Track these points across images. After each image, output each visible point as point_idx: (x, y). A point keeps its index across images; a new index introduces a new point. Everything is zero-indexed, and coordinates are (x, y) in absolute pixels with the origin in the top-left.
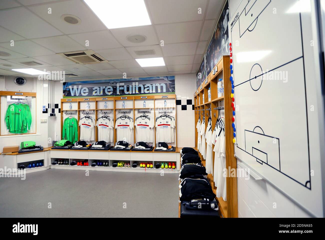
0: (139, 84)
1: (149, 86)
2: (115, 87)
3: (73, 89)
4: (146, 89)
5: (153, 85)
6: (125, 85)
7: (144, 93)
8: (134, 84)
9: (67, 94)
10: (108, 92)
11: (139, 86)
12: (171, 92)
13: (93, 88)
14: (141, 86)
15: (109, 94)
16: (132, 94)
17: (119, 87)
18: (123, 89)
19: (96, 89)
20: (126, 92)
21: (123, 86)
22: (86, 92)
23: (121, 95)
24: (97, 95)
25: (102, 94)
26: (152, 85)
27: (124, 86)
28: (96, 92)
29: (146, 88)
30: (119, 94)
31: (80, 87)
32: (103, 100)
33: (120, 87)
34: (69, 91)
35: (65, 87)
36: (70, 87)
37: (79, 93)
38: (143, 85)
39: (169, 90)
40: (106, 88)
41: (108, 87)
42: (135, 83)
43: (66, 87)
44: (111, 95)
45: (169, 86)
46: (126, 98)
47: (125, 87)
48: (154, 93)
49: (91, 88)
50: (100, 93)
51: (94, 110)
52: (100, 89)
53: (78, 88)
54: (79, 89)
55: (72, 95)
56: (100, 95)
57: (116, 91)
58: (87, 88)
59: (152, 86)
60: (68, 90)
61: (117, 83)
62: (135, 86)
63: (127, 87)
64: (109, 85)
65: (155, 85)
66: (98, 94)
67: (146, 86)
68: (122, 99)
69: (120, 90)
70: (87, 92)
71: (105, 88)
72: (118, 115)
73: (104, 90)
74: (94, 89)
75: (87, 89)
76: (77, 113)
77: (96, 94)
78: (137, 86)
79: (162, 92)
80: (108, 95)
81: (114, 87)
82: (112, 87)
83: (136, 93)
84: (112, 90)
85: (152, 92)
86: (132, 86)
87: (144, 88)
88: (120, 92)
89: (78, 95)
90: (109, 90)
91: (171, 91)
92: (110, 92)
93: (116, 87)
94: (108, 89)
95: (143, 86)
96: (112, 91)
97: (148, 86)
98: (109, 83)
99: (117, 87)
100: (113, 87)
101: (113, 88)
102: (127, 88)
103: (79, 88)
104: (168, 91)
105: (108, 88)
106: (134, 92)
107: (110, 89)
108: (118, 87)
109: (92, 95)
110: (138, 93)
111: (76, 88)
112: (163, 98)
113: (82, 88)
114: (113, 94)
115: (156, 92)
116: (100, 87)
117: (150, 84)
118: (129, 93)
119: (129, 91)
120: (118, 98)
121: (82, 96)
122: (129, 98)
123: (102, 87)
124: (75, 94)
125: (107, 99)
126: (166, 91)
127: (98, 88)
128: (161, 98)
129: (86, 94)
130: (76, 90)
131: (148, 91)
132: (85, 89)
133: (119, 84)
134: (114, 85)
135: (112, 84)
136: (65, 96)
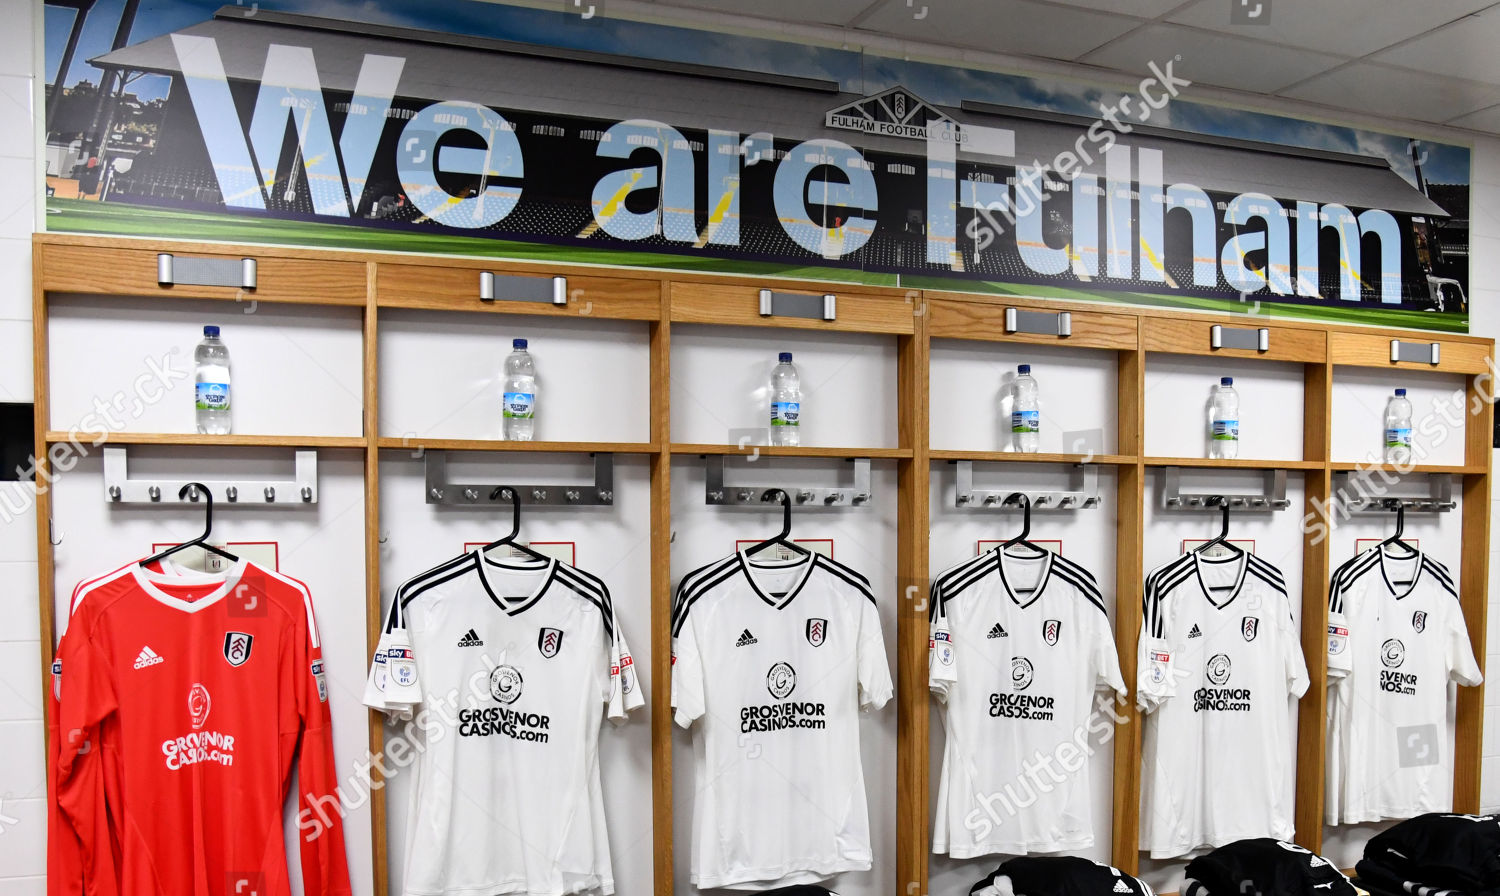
0: (1171, 171)
1: (1263, 211)
2: (910, 170)
3: (245, 94)
4: (1238, 247)
5: (1297, 214)
7: (1225, 292)
8: (1117, 160)
9: (123, 165)
10: (815, 212)
11: (1172, 204)
12: (1437, 307)
13: (604, 125)
14: (1188, 204)
15: (832, 243)
16: (1101, 283)
17: (952, 175)
20: (1036, 256)
21: (1002, 173)
22: (486, 171)
23: (972, 275)
24: (655, 245)
25: (734, 240)
26: (1292, 205)
27: (1012, 172)
28: (642, 201)
29: (1241, 230)
30: (954, 261)
31: (379, 76)
32: (780, 321)
33: (965, 169)
34: (177, 113)
36: (200, 59)
37: (358, 183)
38: (1216, 197)
39: (1426, 290)
40: (788, 156)
42: (1135, 158)
43: (119, 44)
44: (847, 262)
45: (1423, 246)
46: (1066, 324)
48: (1311, 301)
49: (574, 124)
50: (701, 223)
52: (701, 161)
53: (348, 97)
54: (354, 109)
56: (699, 243)
57: (914, 214)
58: (507, 114)
59: (1293, 222)
61: (924, 116)
62: (1135, 187)
63: (1046, 194)
64: (823, 130)
65: (1314, 216)
66: (675, 221)
67: (1235, 214)
69: (964, 217)
70: (494, 181)
71: (770, 155)
72: (947, 536)
73: (757, 183)
74: (609, 145)
75: (500, 133)
77: (642, 227)
78: (1153, 189)
79: (1371, 298)
80: (815, 261)
81: (892, 168)
82: (869, 156)
83: (1144, 276)
84: (862, 192)
85: (1294, 283)
86: (1102, 183)
87: (1224, 232)
88: (964, 245)
89: (340, 209)
90: (826, 194)
91: (1440, 296)
92: (835, 216)
93: (921, 163)
94: (822, 173)
95: (1205, 204)
96: (868, 215)
97: (1254, 211)
98: (828, 93)
99: (932, 172)
100: (878, 161)
101: (880, 175)
102: (1049, 200)
103: (359, 91)
104: (1415, 295)
105: (814, 160)
106: (1119, 267)
107: (835, 175)
108: (940, 178)
109: (584, 234)
110: (1159, 283)
111: (299, 93)
112: (1400, 365)
113: (418, 105)
114: (881, 248)
115: (1320, 292)
116: (697, 136)
117: (1276, 199)
118: (1075, 272)
119: (1067, 247)
120: (959, 311)
121: (417, 221)
122: (1088, 332)
123: (737, 134)
124: (292, 181)
125: (830, 313)
126: (1403, 295)
127: (671, 147)
128: (1386, 364)
129: (481, 198)
130: (308, 115)
131: (1259, 268)
132: (461, 122)
133: (958, 129)
134: (895, 134)
135: (871, 120)
136: (100, 186)
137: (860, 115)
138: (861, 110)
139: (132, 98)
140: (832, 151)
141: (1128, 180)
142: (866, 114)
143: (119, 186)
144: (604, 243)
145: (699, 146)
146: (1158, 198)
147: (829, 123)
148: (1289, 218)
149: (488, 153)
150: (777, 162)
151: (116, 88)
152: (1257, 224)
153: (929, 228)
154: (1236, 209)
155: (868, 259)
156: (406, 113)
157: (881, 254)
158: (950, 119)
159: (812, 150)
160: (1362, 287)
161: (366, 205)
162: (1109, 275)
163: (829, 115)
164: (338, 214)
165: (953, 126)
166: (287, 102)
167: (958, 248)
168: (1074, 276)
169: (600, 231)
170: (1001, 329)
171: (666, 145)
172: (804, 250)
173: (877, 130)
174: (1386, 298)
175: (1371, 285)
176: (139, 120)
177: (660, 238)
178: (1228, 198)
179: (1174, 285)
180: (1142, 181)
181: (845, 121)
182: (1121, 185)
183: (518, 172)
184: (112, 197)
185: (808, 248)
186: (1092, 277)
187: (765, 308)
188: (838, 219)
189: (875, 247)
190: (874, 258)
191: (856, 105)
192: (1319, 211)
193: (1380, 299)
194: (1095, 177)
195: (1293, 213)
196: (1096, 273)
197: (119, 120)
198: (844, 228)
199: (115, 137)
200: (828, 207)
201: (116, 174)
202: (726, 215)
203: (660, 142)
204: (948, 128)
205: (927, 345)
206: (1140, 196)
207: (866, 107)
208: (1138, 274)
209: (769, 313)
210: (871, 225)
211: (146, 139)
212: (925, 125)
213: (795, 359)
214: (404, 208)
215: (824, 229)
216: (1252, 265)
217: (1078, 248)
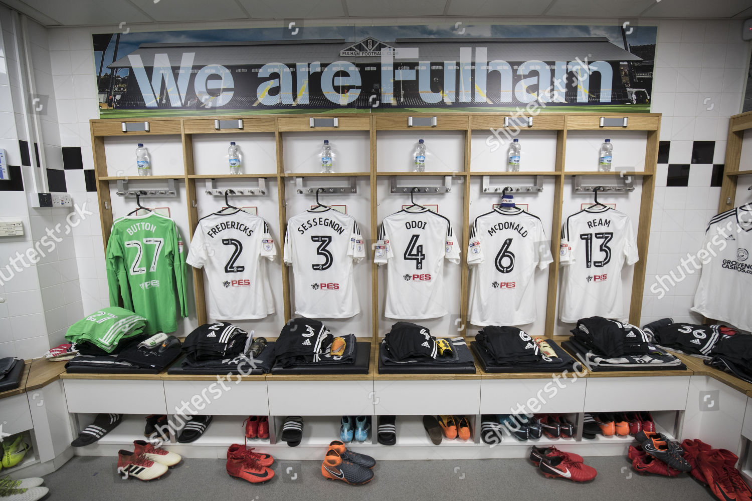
0: (491, 55)
1: (537, 68)
2: (374, 69)
3: (149, 71)
4: (524, 84)
5: (555, 67)
6: (422, 57)
7: (516, 103)
8: (465, 53)
9: (118, 97)
10: (337, 89)
11: (491, 69)
12: (631, 102)
13: (260, 66)
14: (499, 68)
15: (343, 99)
16: (457, 105)
17: (392, 68)
18: (414, 79)
19: (275, 76)
20: (428, 96)
21: (412, 65)
22: (222, 87)
23: (400, 106)
24: (280, 106)
25: (307, 102)
26: (553, 63)
27: (417, 64)
28: (274, 91)
29: (525, 77)
30: (393, 101)
31: (188, 60)
32: (317, 129)
33: (397, 66)
34: (131, 80)
35: (108, 62)
36: (136, 62)
37: (183, 95)
38: (512, 64)
39: (626, 95)
40: (326, 69)
41: (339, 65)
42: (474, 52)
43: (114, 60)
44: (350, 106)
45: (626, 75)
46: (435, 121)
47: (424, 68)
48: (561, 104)
49: (249, 67)
50: (295, 96)
51: (267, 179)
52: (294, 75)
53: (178, 68)
54: (181, 72)
55: (150, 100)
56: (294, 104)
57: (376, 85)
58: (228, 67)
59: (553, 72)
60: (122, 74)
61: (380, 47)
62: (473, 64)
63: (432, 71)
64: (339, 57)
65: (564, 67)
66: (286, 97)
67: (522, 70)
68: (411, 124)
69: (397, 84)
70: (225, 90)
71: (319, 69)
72: (387, 202)
73: (315, 80)
74: (262, 73)
75: (226, 73)
76: (184, 193)
77: (274, 100)
78: (482, 64)
79: (594, 100)
80: (338, 106)
81: (367, 69)
82: (357, 65)
83: (477, 100)
84: (355, 79)
86: (458, 64)
87: (517, 78)
88: (396, 94)
89: (179, 104)
90: (341, 81)
91: (634, 97)
92: (345, 89)
93: (379, 66)
94: (338, 74)
95: (508, 67)
96: (358, 88)
97: (532, 68)
98: (341, 43)
99: (383, 69)
100: (361, 66)
101: (362, 73)
102: (434, 74)
103: (182, 65)
104: (619, 97)
105: (336, 69)
106: (465, 98)
107: (345, 74)
108: (387, 69)
109: (255, 105)
110: (484, 103)
111: (164, 69)
112: (605, 128)
113: (200, 67)
114: (363, 99)
115: (566, 100)
116: (292, 66)
117: (545, 62)
118: (445, 101)
119: (441, 92)
120: (389, 120)
121: (202, 106)
122: (445, 124)
123: (307, 64)
124: (164, 97)
125: (336, 124)
126: (612, 98)
127: (283, 71)
128: (597, 128)
129: (221, 96)
130: (168, 76)
131: (534, 92)
132: (213, 72)
133: (394, 50)
134: (368, 55)
135: (358, 51)
136: (113, 105)
137: (354, 50)
138: (354, 48)
139: (119, 77)
140: (343, 65)
141: (470, 61)
142: (356, 50)
143: (118, 104)
144: (261, 107)
145: (293, 70)
146: (485, 68)
147: (341, 55)
148: (551, 69)
149: (223, 81)
150: (322, 72)
151: (115, 75)
152: (534, 73)
153: (382, 90)
154: (524, 68)
155: (358, 104)
156: (196, 71)
157: (363, 103)
158: (391, 47)
159: (334, 66)
160: (589, 96)
161: (186, 102)
162: (460, 101)
163: (342, 52)
164: (178, 106)
165: (392, 49)
166: (161, 72)
167: (394, 97)
168: (444, 103)
169: (260, 103)
170: (406, 125)
171: (282, 70)
172: (333, 103)
173: (361, 55)
174: (602, 100)
175: (594, 95)
176: (122, 83)
177: (281, 103)
178: (519, 64)
179: (490, 102)
180: (477, 61)
181: (348, 54)
182: (467, 64)
183: (233, 86)
184: (116, 107)
185: (335, 102)
186: (452, 103)
187: (312, 124)
188: (346, 90)
189: (361, 101)
190: (361, 103)
191: (352, 46)
192: (567, 64)
193: (599, 101)
194: (455, 62)
195: (553, 67)
196: (454, 101)
197: (116, 84)
198: (348, 94)
199: (116, 89)
200: (342, 86)
201: (117, 100)
202: (304, 93)
203: (279, 70)
204: (390, 50)
205: (375, 134)
206: (476, 68)
207: (356, 47)
208: (474, 100)
209: (313, 126)
210: (359, 91)
211: (124, 89)
212: (380, 50)
213: (329, 142)
214: (198, 102)
215: (341, 94)
216: (530, 91)
217: (446, 91)
